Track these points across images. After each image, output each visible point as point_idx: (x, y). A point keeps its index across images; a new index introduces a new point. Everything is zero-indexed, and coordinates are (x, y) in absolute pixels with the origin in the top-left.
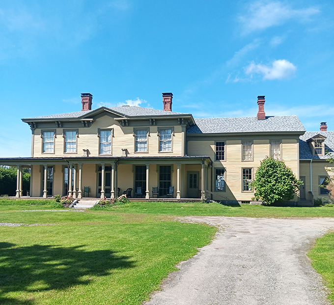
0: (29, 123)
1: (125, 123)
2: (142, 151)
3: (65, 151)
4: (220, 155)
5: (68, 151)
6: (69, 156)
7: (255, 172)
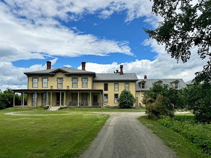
0: (26, 75)
1: (68, 75)
2: (75, 87)
3: (42, 87)
4: (106, 89)
5: (43, 87)
6: (44, 89)
7: (119, 96)
